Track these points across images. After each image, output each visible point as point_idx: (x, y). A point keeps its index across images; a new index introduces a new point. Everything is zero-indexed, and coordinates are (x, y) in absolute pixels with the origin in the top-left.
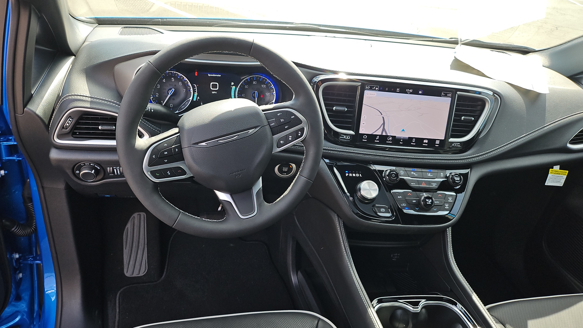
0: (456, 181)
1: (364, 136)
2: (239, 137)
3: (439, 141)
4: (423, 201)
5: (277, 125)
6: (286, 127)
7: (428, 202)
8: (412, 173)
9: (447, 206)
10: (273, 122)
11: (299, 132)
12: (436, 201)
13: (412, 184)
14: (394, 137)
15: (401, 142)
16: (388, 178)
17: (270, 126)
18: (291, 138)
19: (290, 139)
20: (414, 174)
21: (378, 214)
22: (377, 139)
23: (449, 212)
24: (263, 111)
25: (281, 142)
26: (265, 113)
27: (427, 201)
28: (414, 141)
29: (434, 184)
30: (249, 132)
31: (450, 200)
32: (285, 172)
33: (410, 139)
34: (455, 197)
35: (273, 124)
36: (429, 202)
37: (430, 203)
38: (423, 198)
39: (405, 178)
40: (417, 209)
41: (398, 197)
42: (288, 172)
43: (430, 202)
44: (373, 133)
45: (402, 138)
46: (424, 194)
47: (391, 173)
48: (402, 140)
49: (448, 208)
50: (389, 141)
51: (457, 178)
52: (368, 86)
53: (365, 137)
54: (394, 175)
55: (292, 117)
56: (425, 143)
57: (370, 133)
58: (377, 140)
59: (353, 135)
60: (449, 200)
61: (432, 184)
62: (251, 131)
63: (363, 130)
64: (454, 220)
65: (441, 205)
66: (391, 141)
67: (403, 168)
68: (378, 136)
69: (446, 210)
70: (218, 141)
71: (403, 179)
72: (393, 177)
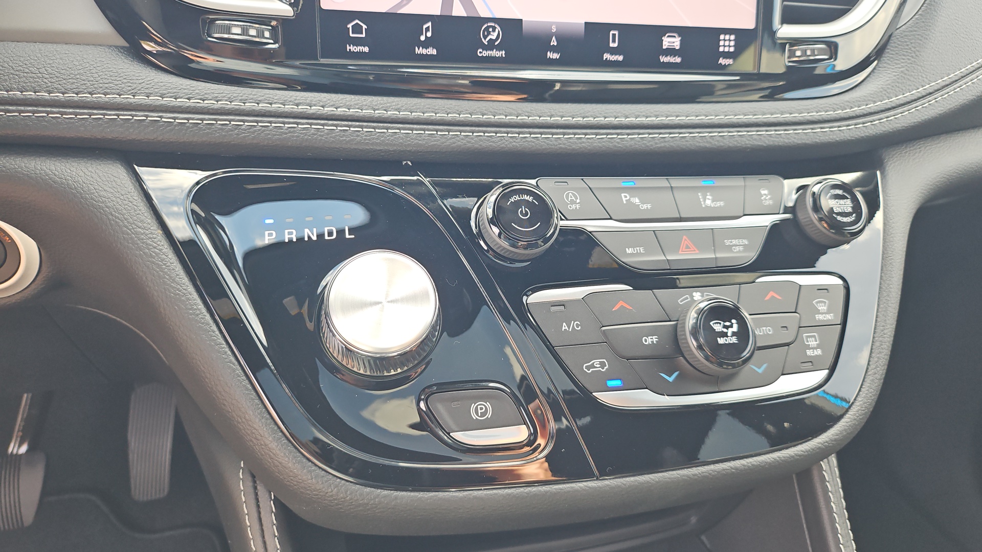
0: (839, 218)
1: (350, 26)
3: (733, 37)
4: (695, 333)
7: (724, 335)
8: (625, 197)
9: (813, 342)
12: (760, 324)
13: (629, 251)
14: (512, 26)
15: (554, 49)
16: (496, 230)
20: (636, 200)
21: (459, 436)
22: (423, 38)
23: (826, 371)
27: (718, 328)
28: (616, 45)
29: (735, 242)
31: (826, 312)
33: (598, 31)
34: (842, 292)
36: (730, 331)
37: (734, 340)
38: (691, 318)
39: (590, 226)
40: (671, 379)
41: (565, 327)
43: (734, 334)
45: (554, 30)
46: (697, 296)
47: (512, 200)
48: (554, 42)
49: (819, 352)
50: (491, 45)
51: (842, 202)
53: (357, 28)
54: (523, 213)
56: (671, 52)
58: (425, 45)
59: (284, 20)
60: (819, 312)
61: (727, 242)
64: (851, 412)
65: (788, 345)
66: (499, 48)
67: (575, 182)
68: (429, 24)
69: (810, 365)
71: (579, 232)
72: (521, 223)
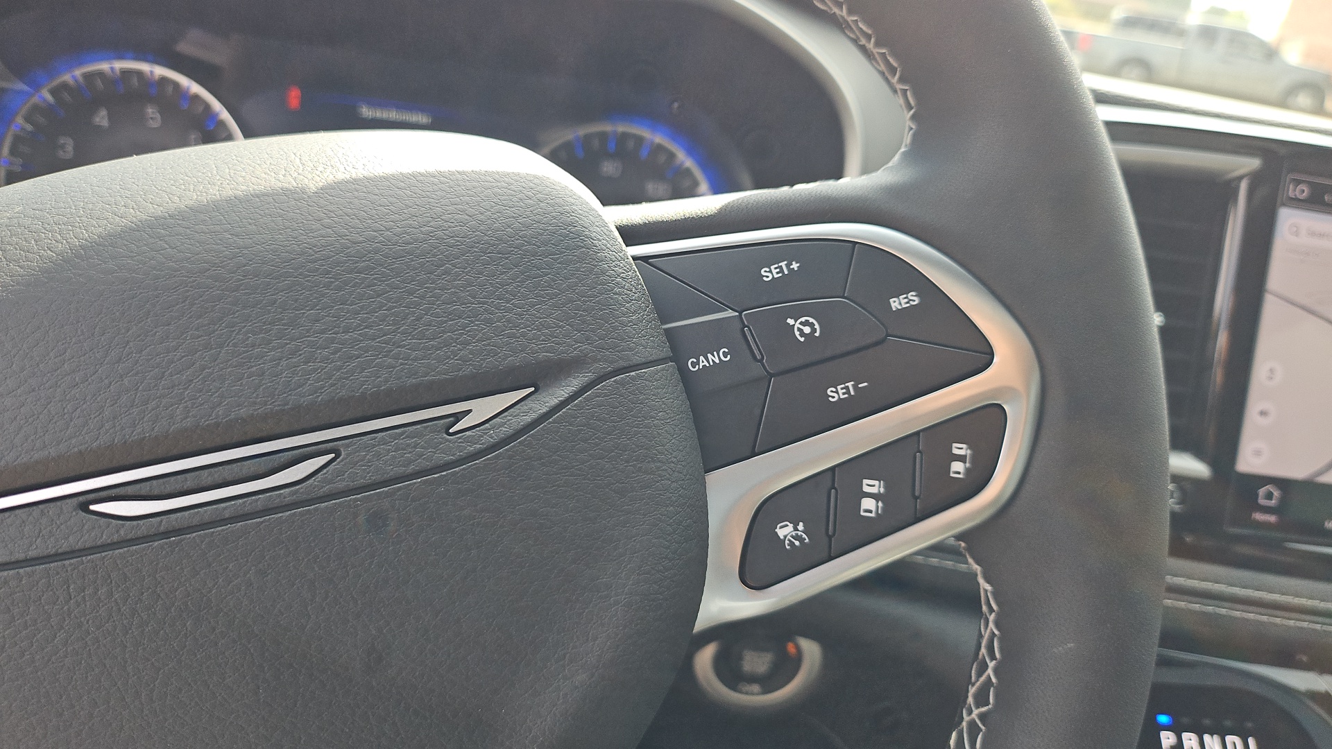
1: (1260, 491)
2: (340, 473)
5: (756, 370)
6: (836, 394)
10: (712, 337)
11: (960, 449)
17: (683, 371)
18: (875, 496)
19: (868, 504)
24: (631, 234)
25: (785, 531)
26: (645, 259)
30: (458, 417)
32: (753, 679)
35: (714, 358)
42: (769, 682)
44: (1320, 473)
52: (1298, 182)
53: (1269, 496)
55: (895, 304)
57: (1298, 472)
59: (1196, 482)
62: (482, 409)
63: (1258, 453)
70: (84, 501)
